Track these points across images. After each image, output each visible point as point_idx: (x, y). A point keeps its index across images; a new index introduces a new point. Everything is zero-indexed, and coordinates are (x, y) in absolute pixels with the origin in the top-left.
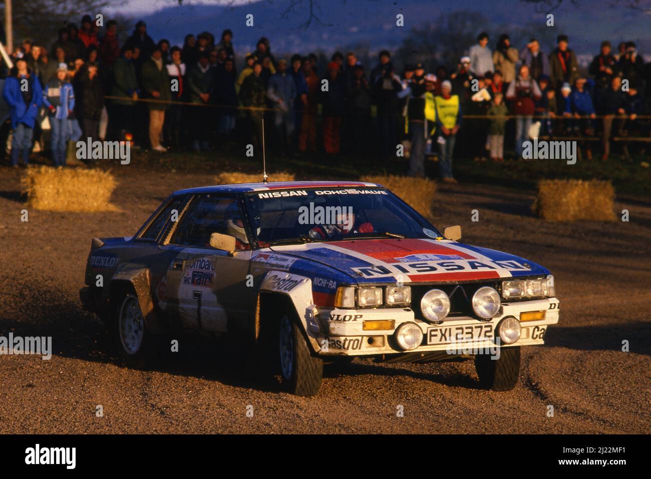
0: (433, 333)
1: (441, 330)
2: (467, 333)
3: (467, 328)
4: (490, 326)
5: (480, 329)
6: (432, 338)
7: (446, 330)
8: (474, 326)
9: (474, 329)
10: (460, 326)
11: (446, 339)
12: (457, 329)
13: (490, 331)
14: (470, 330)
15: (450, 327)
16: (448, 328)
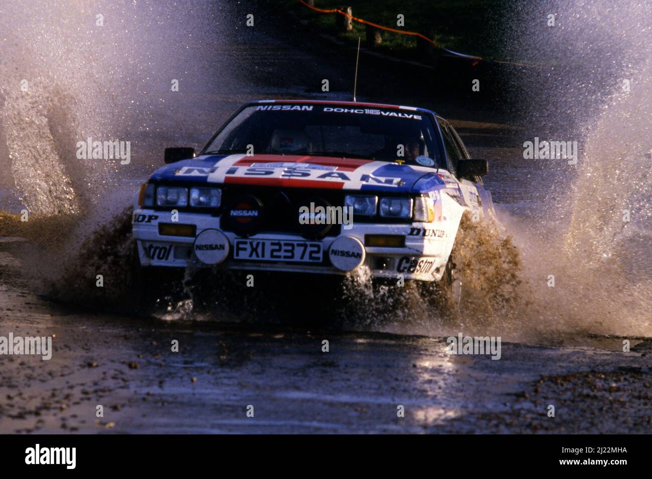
0: (241, 246)
1: (251, 244)
2: (286, 251)
3: (286, 245)
4: (318, 246)
5: (303, 248)
6: (240, 252)
7: (258, 244)
8: (295, 243)
9: (296, 247)
10: (277, 242)
11: (258, 256)
12: (273, 244)
13: (318, 252)
14: (290, 248)
15: (263, 241)
16: (261, 241)
